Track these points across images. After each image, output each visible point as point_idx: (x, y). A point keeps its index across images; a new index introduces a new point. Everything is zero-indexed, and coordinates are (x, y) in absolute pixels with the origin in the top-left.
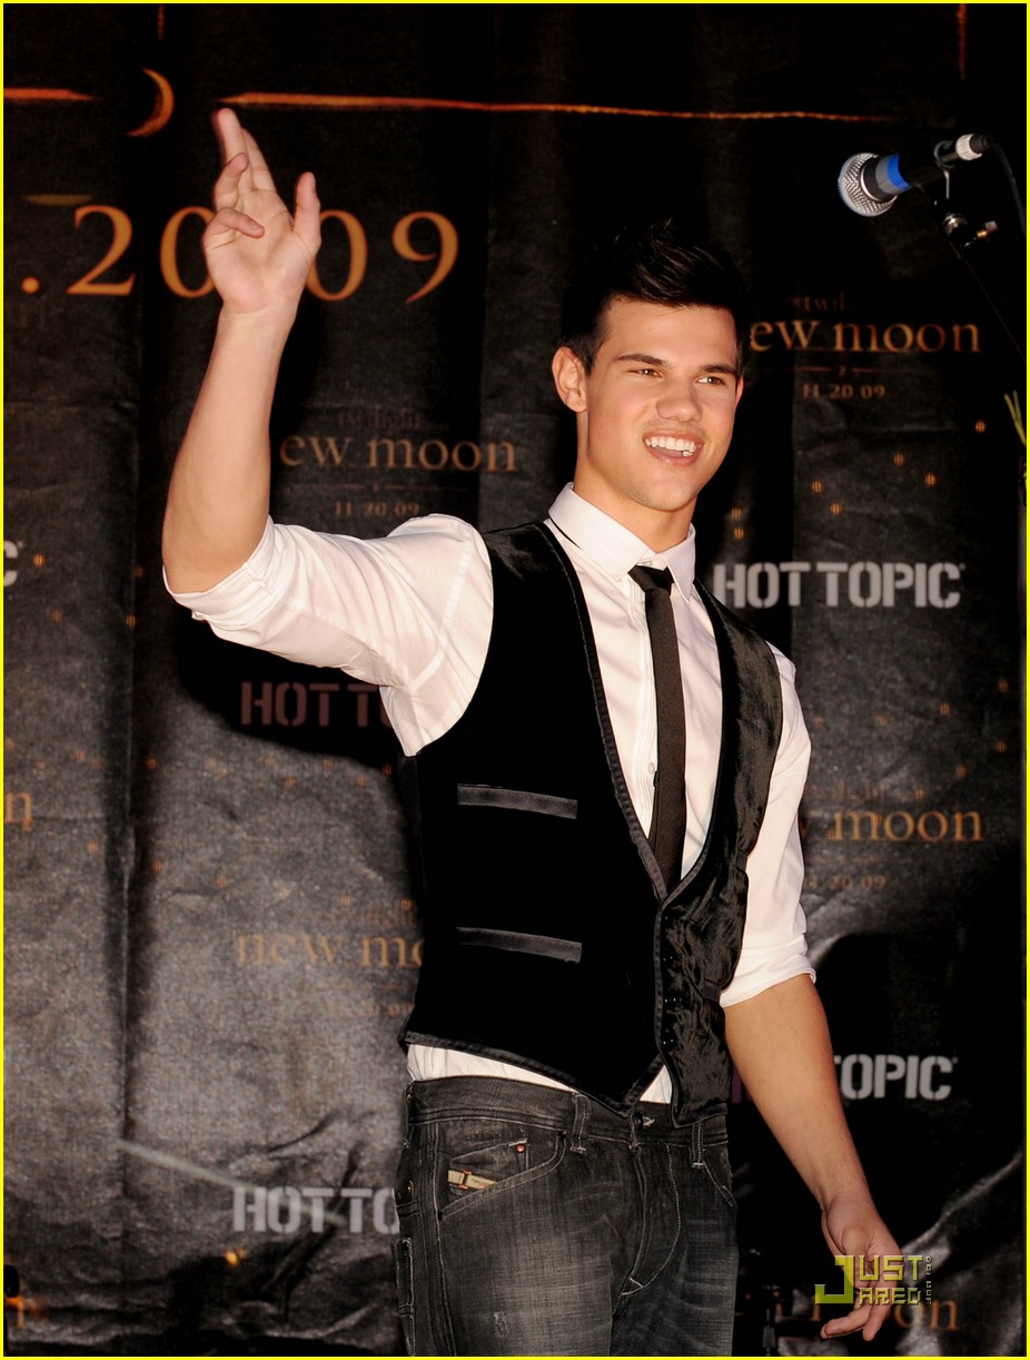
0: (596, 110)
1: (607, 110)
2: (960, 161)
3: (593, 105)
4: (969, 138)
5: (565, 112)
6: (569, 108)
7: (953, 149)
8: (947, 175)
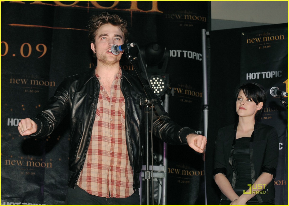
0: (70, 29)
1: (72, 29)
2: (131, 47)
3: (70, 28)
4: (133, 43)
5: (65, 29)
6: (66, 28)
7: (130, 45)
8: (129, 49)
